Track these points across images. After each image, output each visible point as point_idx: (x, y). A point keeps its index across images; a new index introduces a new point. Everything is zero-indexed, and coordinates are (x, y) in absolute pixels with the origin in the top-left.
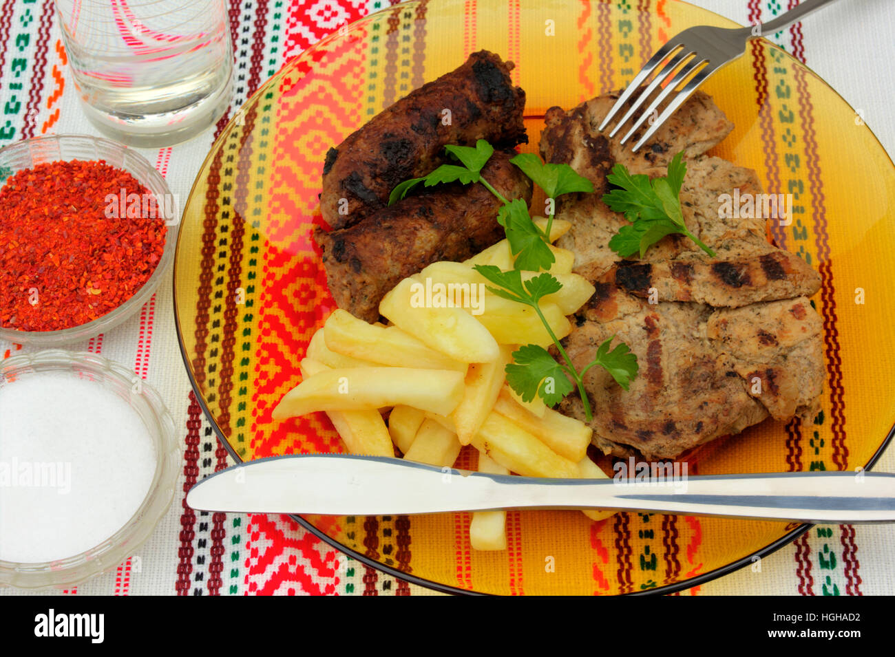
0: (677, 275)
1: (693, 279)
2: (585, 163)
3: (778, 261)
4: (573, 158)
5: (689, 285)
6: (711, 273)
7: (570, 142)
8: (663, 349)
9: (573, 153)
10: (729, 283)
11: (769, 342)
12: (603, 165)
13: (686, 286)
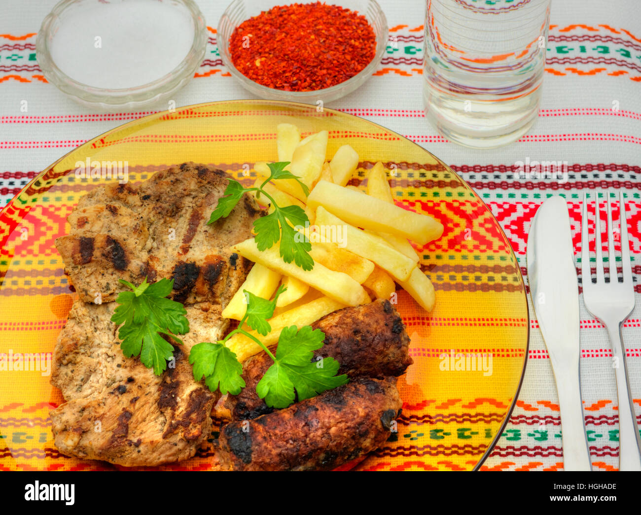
0: (153, 272)
1: (144, 263)
2: (185, 385)
3: (80, 255)
4: (192, 393)
5: (148, 261)
6: (130, 262)
7: (189, 405)
8: (183, 237)
9: (191, 395)
10: (122, 249)
11: (112, 207)
12: (171, 380)
13: (151, 263)
